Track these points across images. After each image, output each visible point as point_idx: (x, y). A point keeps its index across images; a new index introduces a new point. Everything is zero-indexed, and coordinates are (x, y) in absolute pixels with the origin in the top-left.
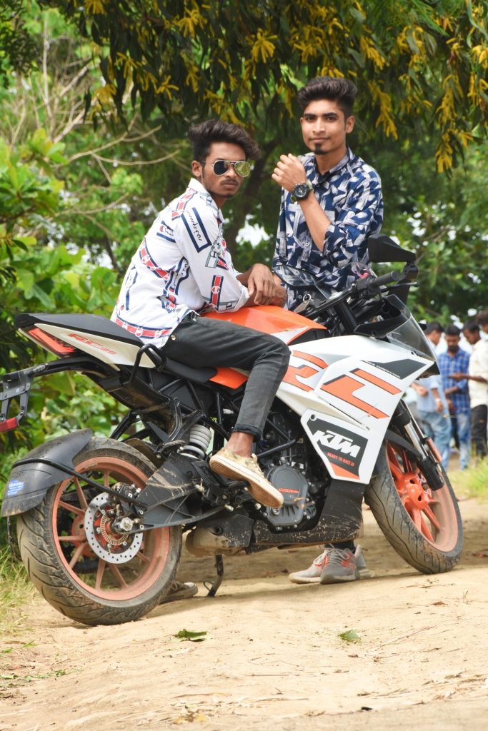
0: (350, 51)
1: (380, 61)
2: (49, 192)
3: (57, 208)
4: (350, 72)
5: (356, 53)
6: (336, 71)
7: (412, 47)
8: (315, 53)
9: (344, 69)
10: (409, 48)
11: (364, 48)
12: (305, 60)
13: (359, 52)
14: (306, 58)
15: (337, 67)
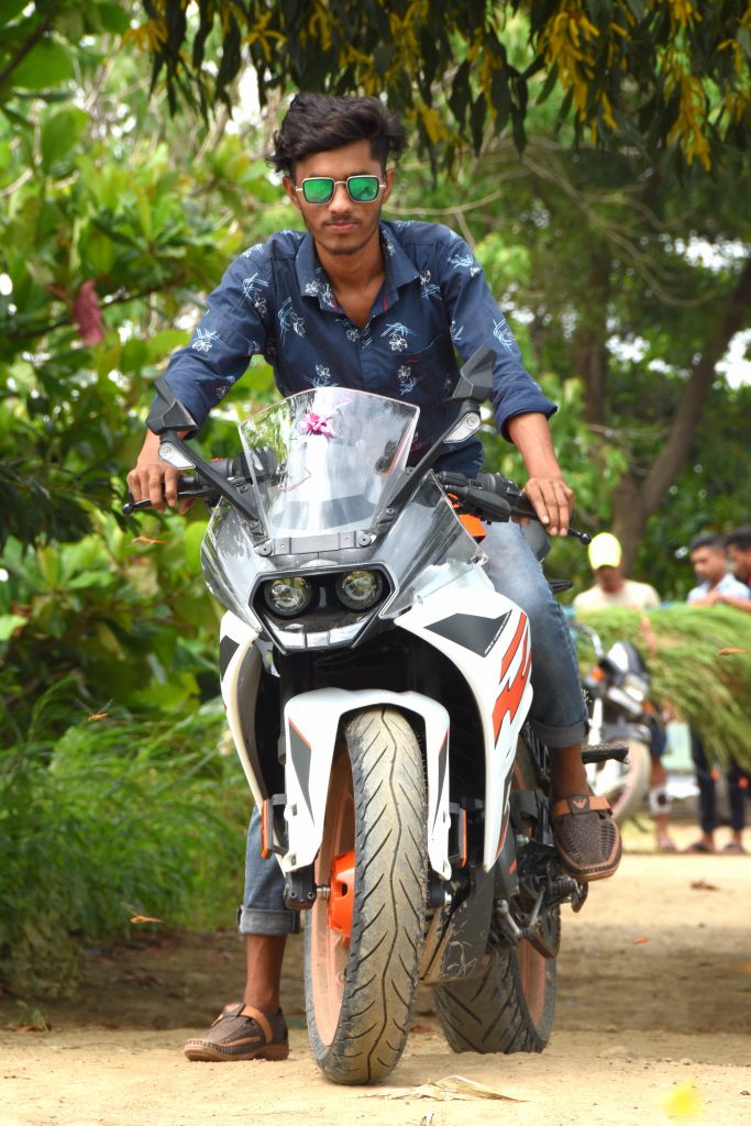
2: (209, 249)
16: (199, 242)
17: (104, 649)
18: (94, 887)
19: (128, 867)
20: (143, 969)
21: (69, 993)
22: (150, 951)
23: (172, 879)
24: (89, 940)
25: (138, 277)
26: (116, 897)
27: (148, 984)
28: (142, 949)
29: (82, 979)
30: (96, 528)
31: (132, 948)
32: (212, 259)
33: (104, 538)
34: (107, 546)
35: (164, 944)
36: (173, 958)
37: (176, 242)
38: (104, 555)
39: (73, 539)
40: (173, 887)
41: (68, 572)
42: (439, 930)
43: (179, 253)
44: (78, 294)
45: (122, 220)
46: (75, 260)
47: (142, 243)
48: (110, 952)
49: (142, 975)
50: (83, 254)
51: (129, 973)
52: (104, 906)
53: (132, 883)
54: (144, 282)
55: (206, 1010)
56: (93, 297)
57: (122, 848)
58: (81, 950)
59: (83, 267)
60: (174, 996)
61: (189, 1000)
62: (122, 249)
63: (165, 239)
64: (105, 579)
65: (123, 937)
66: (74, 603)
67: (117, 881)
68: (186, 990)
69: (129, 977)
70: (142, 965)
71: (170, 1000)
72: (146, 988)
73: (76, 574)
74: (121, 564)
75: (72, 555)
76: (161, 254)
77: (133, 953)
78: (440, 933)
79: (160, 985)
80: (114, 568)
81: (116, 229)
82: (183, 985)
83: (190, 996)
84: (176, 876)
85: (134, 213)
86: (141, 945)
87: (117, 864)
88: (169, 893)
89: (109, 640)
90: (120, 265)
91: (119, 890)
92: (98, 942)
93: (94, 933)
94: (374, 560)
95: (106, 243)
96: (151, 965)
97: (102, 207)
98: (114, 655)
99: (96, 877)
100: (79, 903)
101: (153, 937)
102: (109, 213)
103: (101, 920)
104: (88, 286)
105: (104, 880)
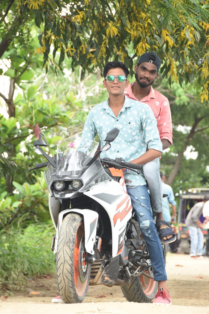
0: (156, 36)
1: (171, 42)
2: (65, 116)
3: (69, 124)
4: (154, 46)
5: (159, 38)
6: (147, 44)
7: (187, 37)
8: (138, 35)
9: (151, 44)
10: (186, 37)
11: (164, 36)
12: (132, 38)
13: (160, 37)
14: (133, 37)
15: (147, 43)
16: (63, 114)
17: (40, 210)
18: (30, 263)
19: (39, 258)
20: (42, 283)
21: (22, 289)
22: (45, 279)
23: (51, 262)
24: (29, 276)
25: (49, 123)
26: (36, 266)
27: (42, 287)
28: (43, 278)
29: (26, 285)
30: (38, 181)
31: (40, 278)
32: (66, 119)
33: (40, 183)
34: (41, 185)
35: (48, 277)
36: (50, 281)
37: (57, 115)
38: (40, 188)
39: (33, 184)
40: (51, 264)
41: (32, 191)
42: (101, 271)
43: (58, 117)
44: (35, 127)
45: (45, 110)
46: (34, 119)
47: (50, 115)
48: (34, 279)
49: (41, 284)
50: (36, 118)
51: (38, 284)
52: (33, 268)
53: (40, 262)
54: (50, 124)
55: (56, 293)
56: (38, 128)
57: (38, 253)
58: (27, 278)
59: (36, 121)
60: (48, 290)
61: (52, 291)
62: (45, 116)
63: (55, 114)
64: (40, 193)
65: (38, 275)
66: (33, 199)
67: (37, 262)
68: (51, 288)
69: (38, 285)
70: (42, 282)
71: (47, 291)
72: (42, 288)
73: (34, 192)
74: (44, 190)
75: (33, 187)
76: (53, 117)
77: (40, 279)
78: (101, 272)
79: (45, 287)
80: (42, 190)
81: (44, 111)
82: (51, 287)
83: (52, 290)
84: (51, 261)
85: (48, 108)
86: (42, 277)
87: (37, 257)
88: (50, 265)
89: (42, 208)
90: (44, 120)
91: (37, 264)
92: (31, 277)
93: (30, 274)
94: (81, 178)
95: (41, 115)
96: (44, 282)
97: (41, 107)
98: (43, 211)
99: (31, 261)
100: (26, 267)
101: (45, 276)
102: (42, 108)
103: (32, 271)
104: (37, 125)
105: (33, 262)
